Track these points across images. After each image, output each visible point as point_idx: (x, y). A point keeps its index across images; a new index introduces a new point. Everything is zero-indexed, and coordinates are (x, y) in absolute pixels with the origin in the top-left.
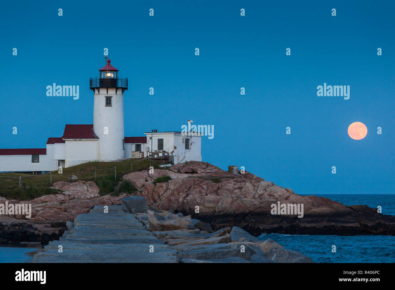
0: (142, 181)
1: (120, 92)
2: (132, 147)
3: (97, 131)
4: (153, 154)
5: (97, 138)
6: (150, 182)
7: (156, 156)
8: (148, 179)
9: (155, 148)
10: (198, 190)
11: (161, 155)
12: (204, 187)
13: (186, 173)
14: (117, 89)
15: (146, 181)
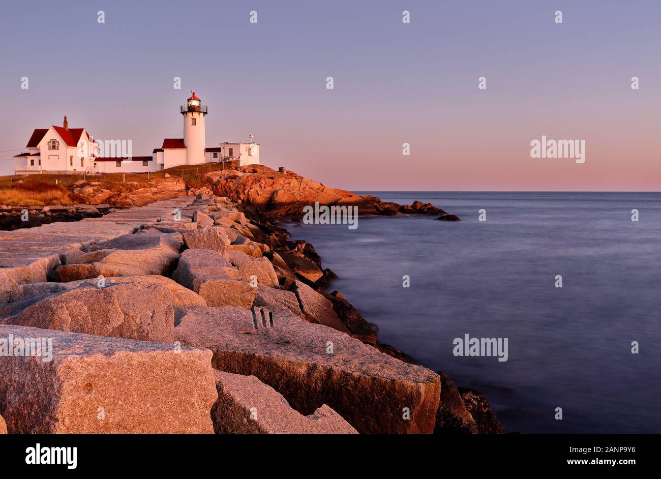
0: (218, 178)
1: (202, 114)
2: (211, 154)
3: (186, 143)
4: (225, 159)
5: (186, 148)
6: (223, 178)
7: (227, 161)
8: (222, 176)
9: (227, 155)
10: (258, 184)
11: (231, 159)
12: (262, 182)
13: (249, 172)
14: (200, 112)
15: (220, 177)
